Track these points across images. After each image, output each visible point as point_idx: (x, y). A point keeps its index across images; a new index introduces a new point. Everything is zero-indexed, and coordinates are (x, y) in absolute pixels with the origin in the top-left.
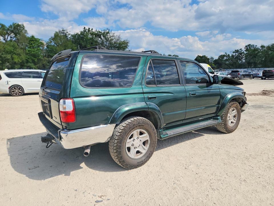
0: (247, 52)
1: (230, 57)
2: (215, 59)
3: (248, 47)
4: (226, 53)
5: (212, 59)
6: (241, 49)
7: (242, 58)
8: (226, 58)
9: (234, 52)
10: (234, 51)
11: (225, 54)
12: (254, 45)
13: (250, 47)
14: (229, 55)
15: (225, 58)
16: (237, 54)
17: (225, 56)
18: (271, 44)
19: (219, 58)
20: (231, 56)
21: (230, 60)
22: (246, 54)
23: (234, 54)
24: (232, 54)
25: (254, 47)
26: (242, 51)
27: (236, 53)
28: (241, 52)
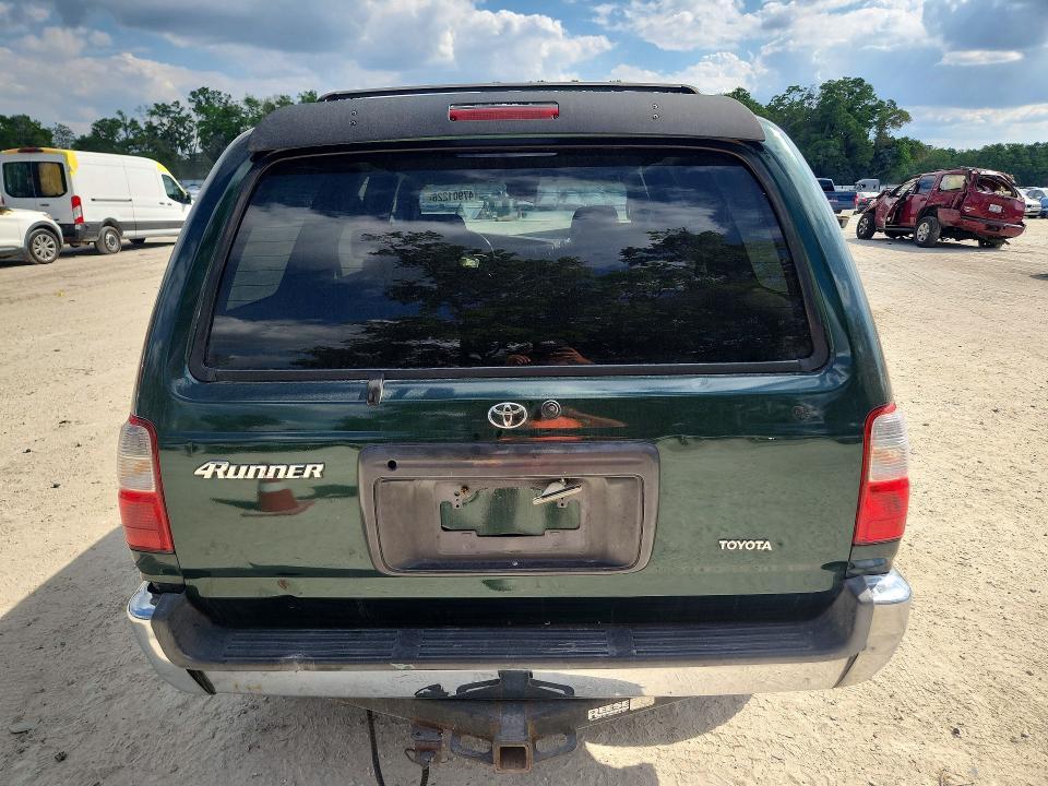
0: (200, 118)
1: (142, 131)
2: (78, 137)
3: (201, 97)
4: (120, 113)
5: (64, 133)
6: (177, 103)
7: (189, 139)
8: (124, 136)
9: (153, 113)
10: (153, 109)
11: (119, 118)
12: (220, 94)
13: (207, 100)
14: (134, 122)
15: (121, 131)
16: (165, 120)
17: (120, 127)
18: (275, 97)
19: (95, 132)
20: (144, 128)
21: (142, 143)
22: (201, 123)
23: (155, 121)
24: (148, 120)
25: (223, 101)
26: (182, 109)
27: (162, 116)
28: (179, 113)
